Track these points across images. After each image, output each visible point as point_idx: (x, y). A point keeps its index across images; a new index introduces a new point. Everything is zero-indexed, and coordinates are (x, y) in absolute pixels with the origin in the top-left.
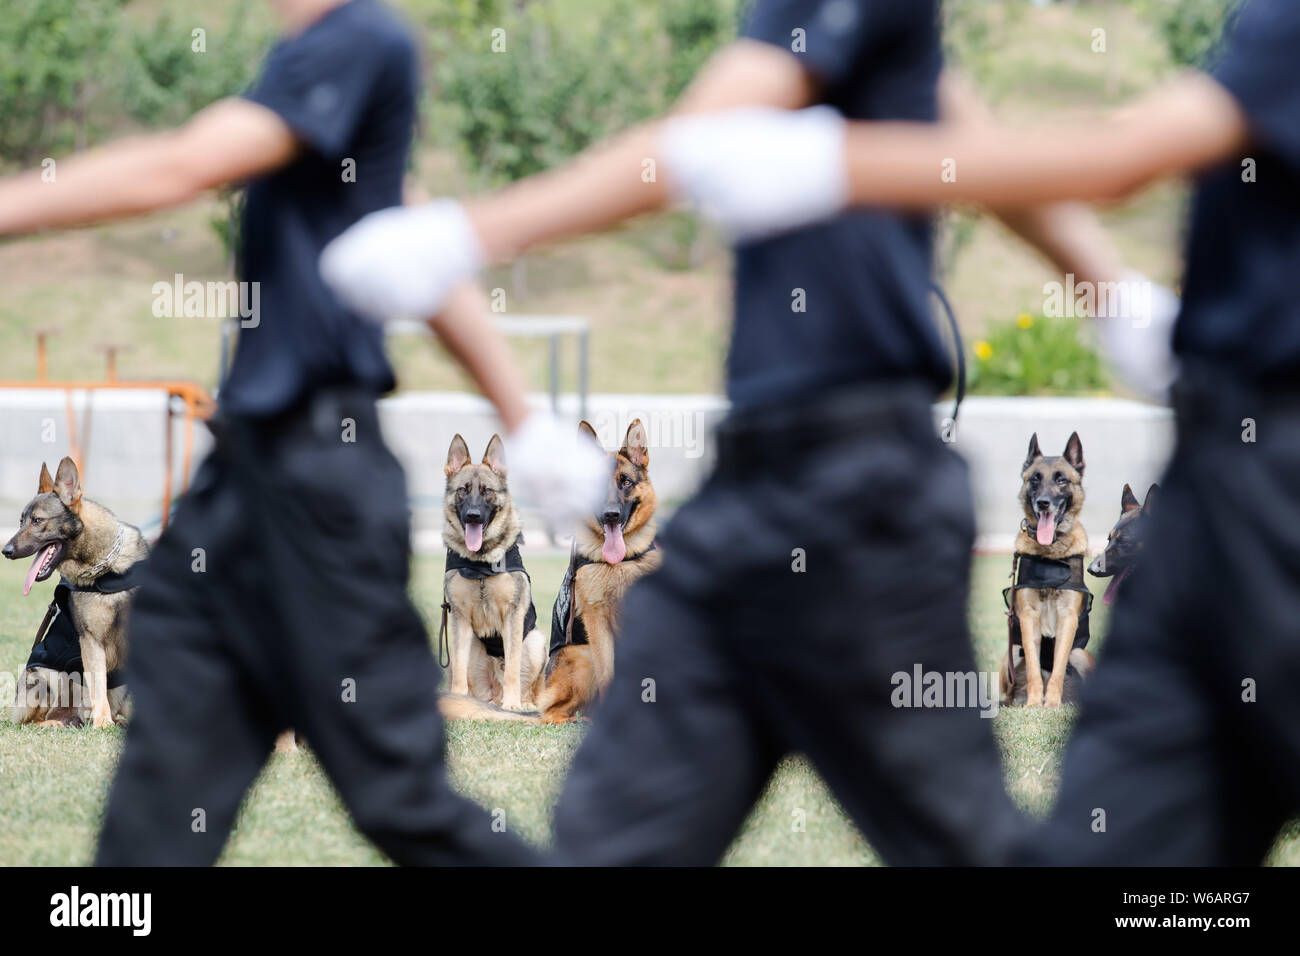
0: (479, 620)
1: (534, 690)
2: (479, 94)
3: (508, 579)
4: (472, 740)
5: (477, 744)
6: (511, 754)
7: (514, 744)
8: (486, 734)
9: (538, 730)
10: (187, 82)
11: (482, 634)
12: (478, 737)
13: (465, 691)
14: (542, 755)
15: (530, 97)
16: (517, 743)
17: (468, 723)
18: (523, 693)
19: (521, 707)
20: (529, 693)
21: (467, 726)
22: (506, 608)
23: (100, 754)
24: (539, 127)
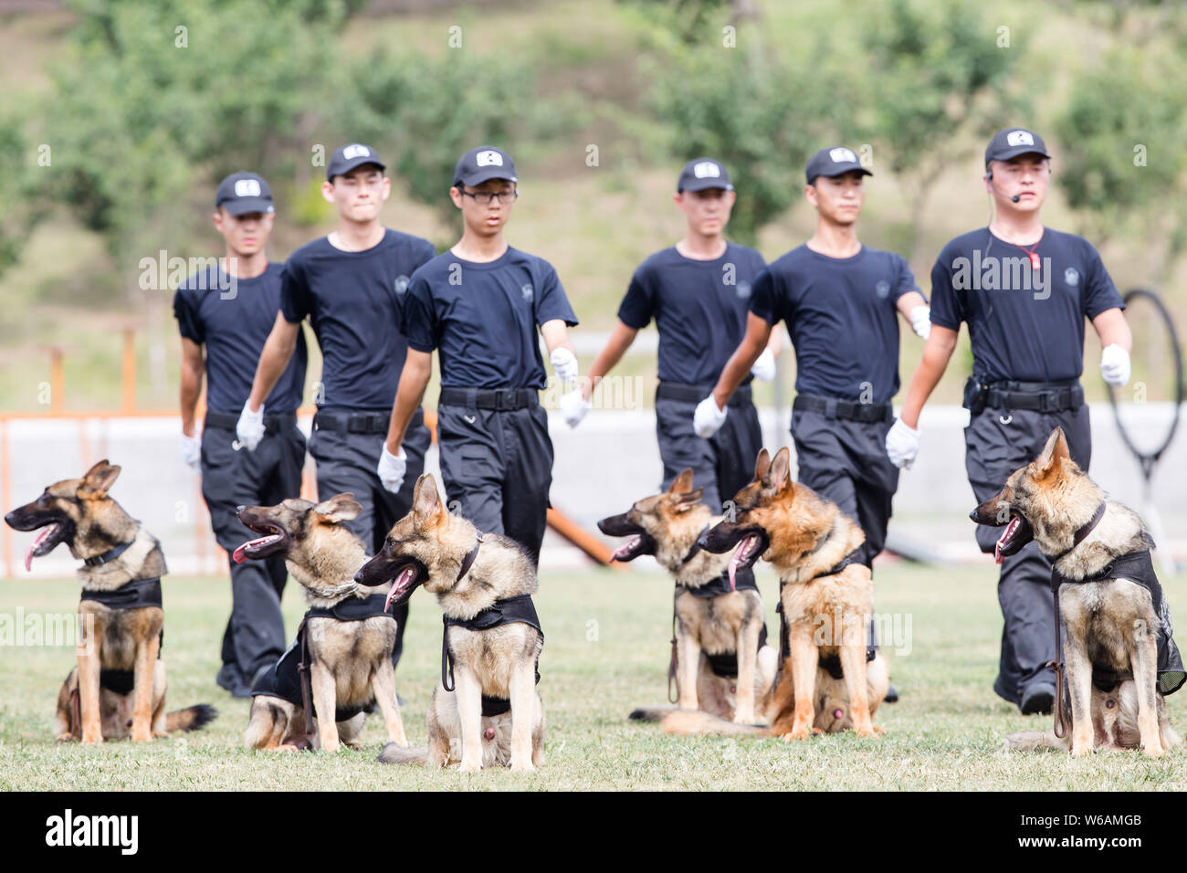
0: (708, 637)
1: (765, 702)
2: (697, 113)
3: (737, 596)
4: (704, 754)
5: (709, 759)
6: (743, 767)
7: (745, 757)
8: (718, 749)
9: (769, 743)
10: (406, 111)
11: (713, 650)
12: (710, 752)
13: (695, 705)
14: (774, 767)
15: (747, 115)
16: (749, 756)
17: (700, 737)
18: (755, 706)
19: (753, 720)
20: (760, 706)
21: (699, 740)
22: (738, 624)
23: (335, 777)
24: (757, 144)
